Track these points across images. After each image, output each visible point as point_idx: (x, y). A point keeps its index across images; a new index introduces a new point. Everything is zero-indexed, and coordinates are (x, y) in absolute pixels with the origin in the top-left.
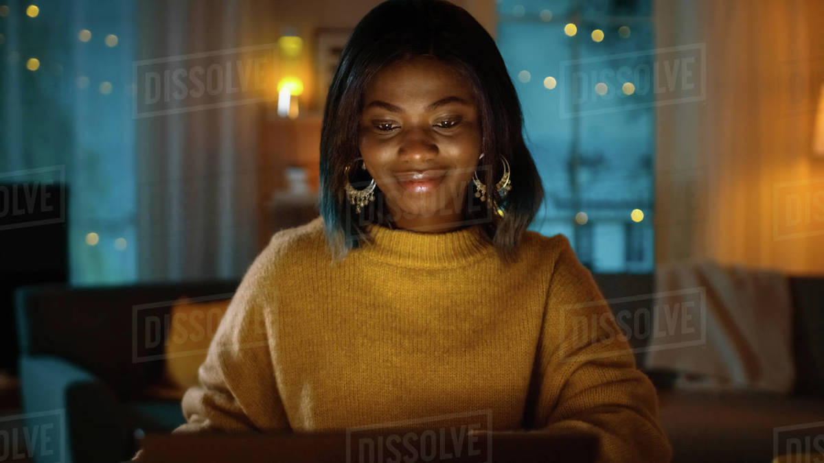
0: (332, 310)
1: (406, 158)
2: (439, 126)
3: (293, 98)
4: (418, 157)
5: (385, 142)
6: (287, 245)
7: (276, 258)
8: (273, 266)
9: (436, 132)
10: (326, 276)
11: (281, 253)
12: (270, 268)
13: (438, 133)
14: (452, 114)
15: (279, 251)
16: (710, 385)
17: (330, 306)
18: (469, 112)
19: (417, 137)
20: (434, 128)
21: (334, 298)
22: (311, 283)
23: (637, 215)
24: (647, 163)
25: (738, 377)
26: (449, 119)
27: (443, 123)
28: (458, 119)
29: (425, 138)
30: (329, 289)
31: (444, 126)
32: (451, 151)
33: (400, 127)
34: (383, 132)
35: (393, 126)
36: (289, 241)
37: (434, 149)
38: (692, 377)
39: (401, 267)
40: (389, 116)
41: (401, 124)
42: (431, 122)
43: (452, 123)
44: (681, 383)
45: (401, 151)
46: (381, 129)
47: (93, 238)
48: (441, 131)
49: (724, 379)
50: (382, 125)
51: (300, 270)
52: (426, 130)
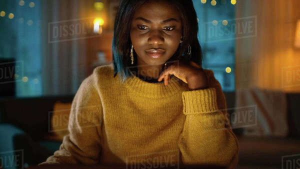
1: (151, 43)
3: (100, 26)
4: (156, 42)
14: (171, 25)
16: (256, 133)
18: (178, 25)
19: (157, 34)
23: (228, 70)
24: (232, 51)
25: (267, 130)
29: (160, 34)
31: (167, 30)
33: (149, 29)
34: (141, 31)
37: (163, 40)
38: (250, 130)
41: (150, 27)
42: (163, 28)
44: (246, 133)
45: (149, 40)
46: (140, 29)
47: (25, 79)
48: (166, 32)
50: (141, 27)
52: (161, 31)
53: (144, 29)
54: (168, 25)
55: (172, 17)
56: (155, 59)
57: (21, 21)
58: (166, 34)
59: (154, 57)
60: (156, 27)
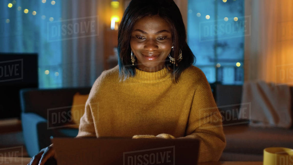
0: (120, 97)
2: (159, 39)
3: (116, 23)
4: (151, 49)
5: (140, 43)
6: (105, 75)
7: (102, 79)
8: (101, 82)
9: (157, 41)
10: (118, 85)
11: (103, 78)
12: (100, 82)
13: (158, 41)
14: (164, 35)
15: (103, 77)
16: (261, 125)
17: (119, 96)
18: (169, 35)
19: (151, 43)
20: (157, 40)
21: (121, 93)
22: (113, 87)
23: (238, 64)
24: (242, 45)
25: (272, 122)
26: (163, 37)
27: (160, 38)
28: (165, 37)
29: (154, 43)
30: (119, 90)
31: (160, 39)
32: (162, 47)
33: (145, 38)
34: (139, 40)
35: (143, 38)
36: (106, 74)
37: (157, 47)
38: (255, 122)
39: (143, 83)
40: (142, 34)
41: (146, 37)
42: (156, 38)
43: (163, 38)
44: (251, 124)
45: (145, 47)
46: (139, 38)
47: (47, 72)
49: (266, 122)
50: (139, 37)
51: (110, 83)
52: (155, 40)
53: (141, 39)
54: (161, 35)
55: (164, 29)
56: (151, 61)
57: (43, 17)
58: (159, 42)
59: (149, 59)
60: (151, 37)
